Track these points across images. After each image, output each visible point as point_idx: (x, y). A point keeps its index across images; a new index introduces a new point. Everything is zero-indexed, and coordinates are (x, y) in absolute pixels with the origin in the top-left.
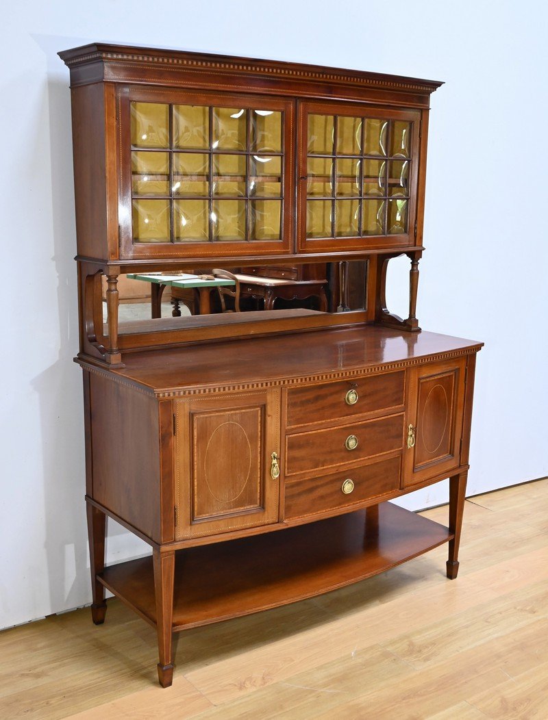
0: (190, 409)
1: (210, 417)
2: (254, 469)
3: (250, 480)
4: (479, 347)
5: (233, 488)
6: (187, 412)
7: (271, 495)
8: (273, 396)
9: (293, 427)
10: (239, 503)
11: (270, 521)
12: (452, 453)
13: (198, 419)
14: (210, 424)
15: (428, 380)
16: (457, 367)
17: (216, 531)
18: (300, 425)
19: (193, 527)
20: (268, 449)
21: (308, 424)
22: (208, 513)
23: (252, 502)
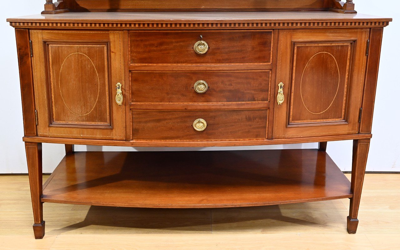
0: (43, 38)
1: (62, 47)
2: (103, 93)
3: (99, 102)
4: (386, 22)
5: (84, 105)
6: (41, 41)
7: (119, 117)
8: (116, 36)
9: (136, 65)
10: (91, 118)
11: (118, 138)
12: (346, 119)
13: (51, 47)
14: (62, 53)
15: (307, 45)
16: (353, 39)
17: (70, 135)
18: (144, 64)
19: (51, 128)
20: (113, 79)
21: (153, 64)
22: (64, 121)
23: (102, 119)
